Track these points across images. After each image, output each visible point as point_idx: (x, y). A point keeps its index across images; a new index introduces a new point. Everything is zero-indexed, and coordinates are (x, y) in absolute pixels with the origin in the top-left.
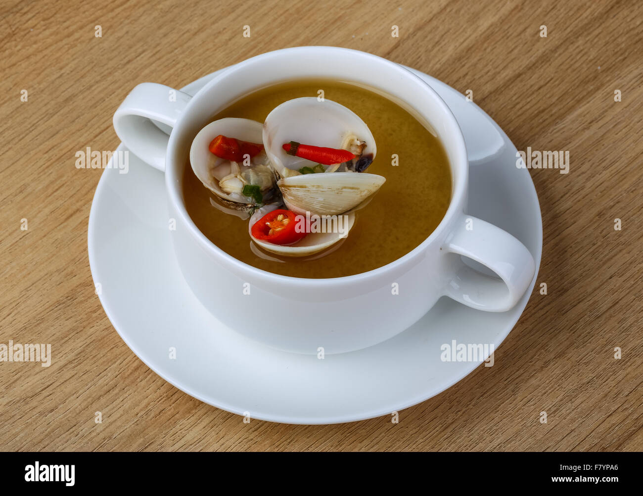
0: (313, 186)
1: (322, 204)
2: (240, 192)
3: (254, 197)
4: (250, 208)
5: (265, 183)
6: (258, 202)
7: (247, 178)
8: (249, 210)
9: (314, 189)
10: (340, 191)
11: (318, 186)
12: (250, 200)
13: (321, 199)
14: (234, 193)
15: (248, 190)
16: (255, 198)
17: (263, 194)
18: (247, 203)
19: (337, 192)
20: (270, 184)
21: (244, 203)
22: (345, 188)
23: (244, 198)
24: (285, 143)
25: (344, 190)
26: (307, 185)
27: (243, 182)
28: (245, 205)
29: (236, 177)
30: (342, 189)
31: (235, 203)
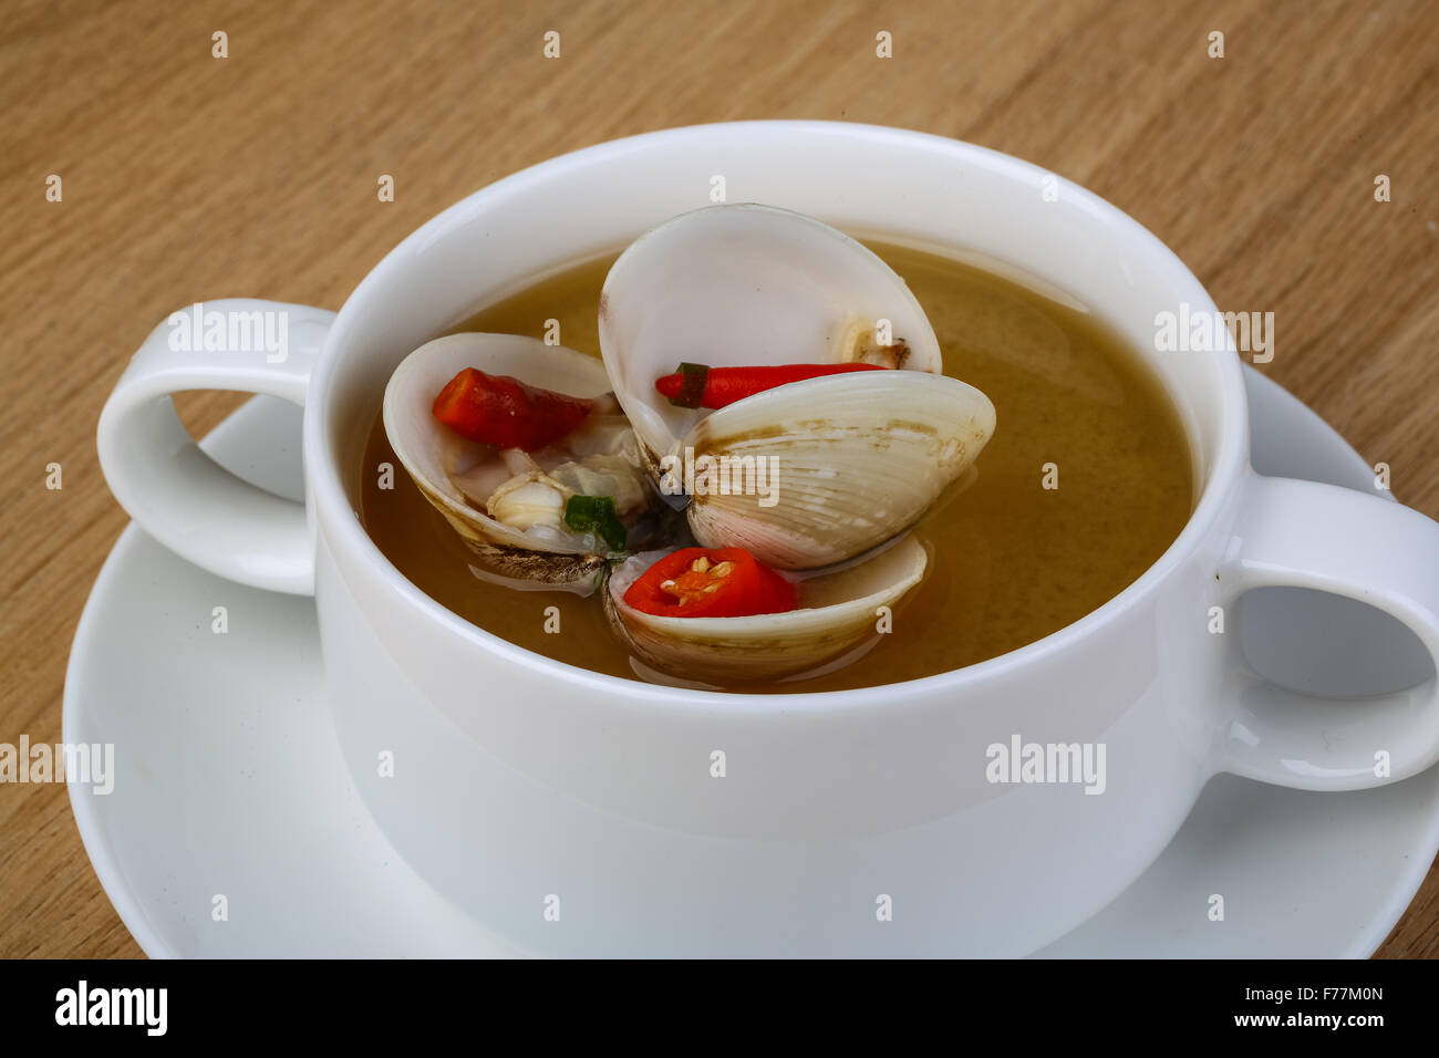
0: (804, 424)
1: (829, 494)
2: (557, 519)
3: (600, 531)
4: (595, 566)
5: (625, 494)
6: (615, 548)
7: (568, 481)
8: (592, 574)
9: (807, 434)
10: (881, 436)
11: (820, 423)
12: (589, 542)
13: (827, 473)
14: (540, 525)
15: (578, 512)
16: (604, 536)
17: (625, 523)
18: (582, 552)
19: (874, 440)
20: (639, 495)
21: (574, 551)
22: (897, 424)
23: (571, 539)
24: (659, 376)
25: (896, 432)
26: (784, 423)
27: (560, 491)
28: (578, 558)
29: (536, 481)
30: (888, 429)
31: (547, 555)
